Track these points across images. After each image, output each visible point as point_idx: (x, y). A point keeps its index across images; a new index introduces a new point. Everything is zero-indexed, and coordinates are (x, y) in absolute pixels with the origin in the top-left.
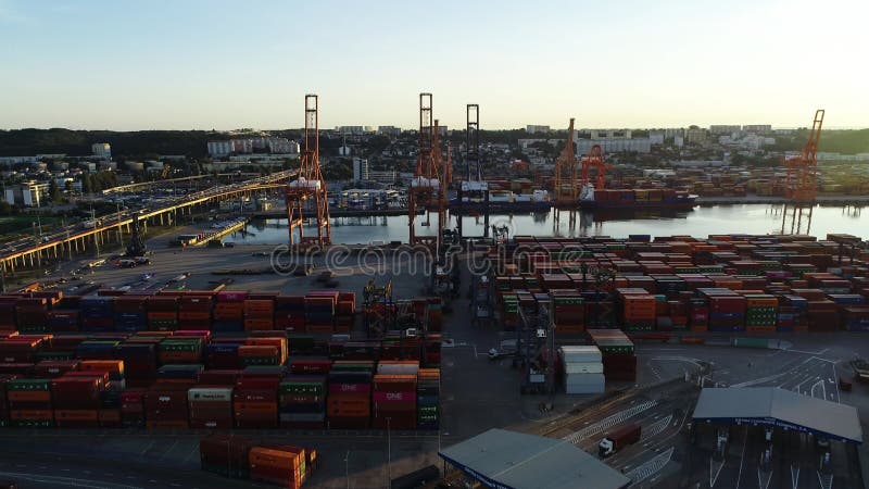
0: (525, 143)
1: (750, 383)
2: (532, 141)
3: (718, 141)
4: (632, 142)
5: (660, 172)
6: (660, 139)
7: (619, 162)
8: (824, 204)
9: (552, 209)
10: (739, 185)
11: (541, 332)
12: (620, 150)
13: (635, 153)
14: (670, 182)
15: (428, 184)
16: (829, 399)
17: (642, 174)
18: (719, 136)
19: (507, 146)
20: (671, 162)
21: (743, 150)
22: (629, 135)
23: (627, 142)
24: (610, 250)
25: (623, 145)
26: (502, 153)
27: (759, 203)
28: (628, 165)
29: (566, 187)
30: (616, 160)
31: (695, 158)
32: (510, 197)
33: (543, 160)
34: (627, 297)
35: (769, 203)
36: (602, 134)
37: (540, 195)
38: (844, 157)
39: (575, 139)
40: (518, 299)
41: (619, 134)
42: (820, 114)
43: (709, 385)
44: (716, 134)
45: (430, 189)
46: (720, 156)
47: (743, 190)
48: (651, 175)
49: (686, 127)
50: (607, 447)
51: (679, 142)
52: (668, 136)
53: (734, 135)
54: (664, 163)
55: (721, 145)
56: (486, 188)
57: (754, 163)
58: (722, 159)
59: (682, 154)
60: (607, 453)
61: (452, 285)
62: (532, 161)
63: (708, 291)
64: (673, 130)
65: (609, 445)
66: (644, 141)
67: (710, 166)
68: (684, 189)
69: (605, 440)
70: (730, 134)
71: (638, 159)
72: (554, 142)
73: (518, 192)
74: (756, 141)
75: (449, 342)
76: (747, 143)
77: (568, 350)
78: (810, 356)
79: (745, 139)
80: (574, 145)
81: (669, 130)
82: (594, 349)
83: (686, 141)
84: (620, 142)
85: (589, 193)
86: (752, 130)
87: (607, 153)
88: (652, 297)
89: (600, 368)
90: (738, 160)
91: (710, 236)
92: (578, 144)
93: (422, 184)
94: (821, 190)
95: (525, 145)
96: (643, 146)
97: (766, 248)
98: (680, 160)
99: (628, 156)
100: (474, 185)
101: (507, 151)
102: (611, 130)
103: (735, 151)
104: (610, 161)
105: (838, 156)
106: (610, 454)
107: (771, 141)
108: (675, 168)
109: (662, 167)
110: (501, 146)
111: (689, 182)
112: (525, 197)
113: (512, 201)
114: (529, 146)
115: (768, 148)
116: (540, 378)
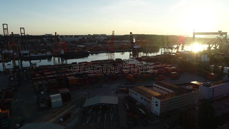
0: (45, 39)
1: (98, 95)
2: (47, 38)
3: (95, 38)
4: (74, 39)
5: (81, 46)
6: (81, 38)
7: (71, 44)
8: (117, 52)
9: (53, 57)
10: (99, 48)
11: (42, 93)
12: (71, 41)
13: (75, 41)
14: (83, 48)
15: (8, 52)
16: (114, 96)
17: (77, 47)
18: (95, 37)
19: (39, 40)
20: (84, 43)
21: (100, 40)
22: (73, 37)
23: (73, 39)
24: (66, 67)
25: (72, 39)
26: (38, 42)
27: (104, 52)
28: (74, 45)
29: (56, 51)
30: (70, 43)
31: (89, 42)
32: (40, 54)
33: (50, 44)
34: (69, 79)
35: (105, 52)
36: (67, 36)
37: (49, 53)
38: (120, 41)
39: (59, 38)
40: (38, 84)
41: (71, 36)
42: (113, 32)
43: (88, 98)
44: (95, 36)
45: (10, 54)
46: (95, 42)
47: (100, 50)
48: (79, 47)
49: (88, 35)
50: (61, 120)
51: (86, 38)
52: (83, 37)
53: (98, 37)
54: (82, 44)
55: (95, 39)
56: (29, 53)
57: (102, 43)
58: (96, 42)
59: (87, 41)
60: (61, 122)
61: (17, 83)
62: (47, 44)
63: (89, 75)
64: (84, 35)
65: (62, 119)
66: (77, 38)
67: (93, 44)
68: (86, 50)
69: (61, 118)
70: (97, 36)
71: (76, 43)
72: (53, 39)
73: (42, 53)
74: (103, 38)
75: (16, 100)
76: (101, 39)
77: (51, 96)
78: (111, 87)
79: (101, 38)
80: (59, 39)
81: (83, 35)
82: (59, 94)
83: (87, 38)
84: (71, 39)
85: (63, 52)
86: (102, 35)
87: (68, 41)
88: (76, 78)
89: (60, 99)
90: (99, 43)
91: (91, 61)
92: (60, 39)
93: (6, 52)
94: (116, 49)
95: (45, 40)
96: (77, 39)
97: (103, 63)
98: (86, 42)
99: (74, 42)
100: (25, 52)
101: (39, 41)
102: (69, 35)
103: (98, 41)
104: (69, 43)
105: (119, 41)
106: (63, 122)
107: (106, 38)
108: (85, 45)
109: (82, 45)
110: (37, 40)
111: (88, 48)
112: (44, 54)
113: (40, 56)
114: (46, 40)
115: (105, 40)
116: (44, 105)
